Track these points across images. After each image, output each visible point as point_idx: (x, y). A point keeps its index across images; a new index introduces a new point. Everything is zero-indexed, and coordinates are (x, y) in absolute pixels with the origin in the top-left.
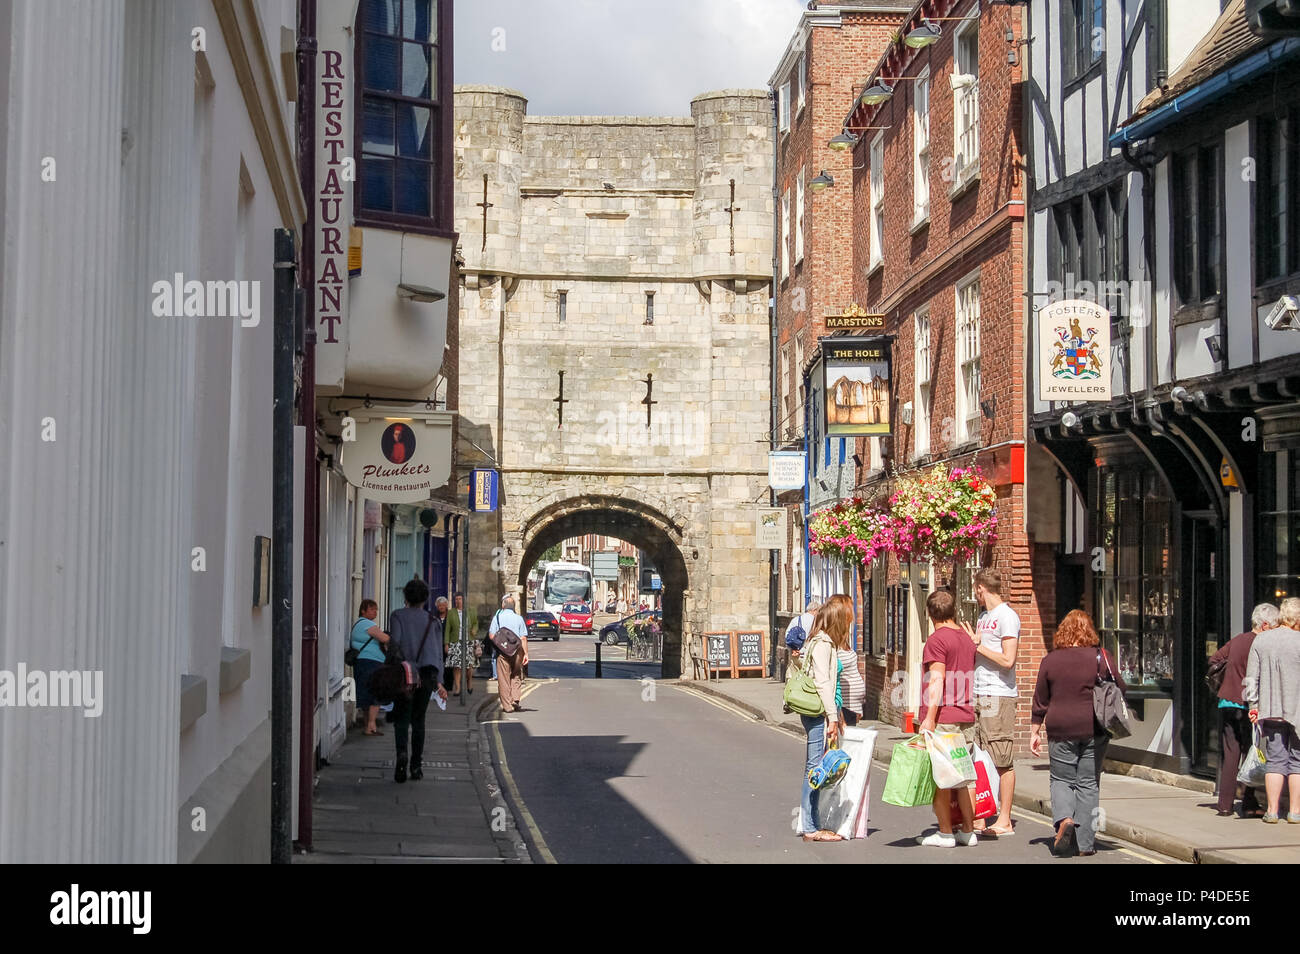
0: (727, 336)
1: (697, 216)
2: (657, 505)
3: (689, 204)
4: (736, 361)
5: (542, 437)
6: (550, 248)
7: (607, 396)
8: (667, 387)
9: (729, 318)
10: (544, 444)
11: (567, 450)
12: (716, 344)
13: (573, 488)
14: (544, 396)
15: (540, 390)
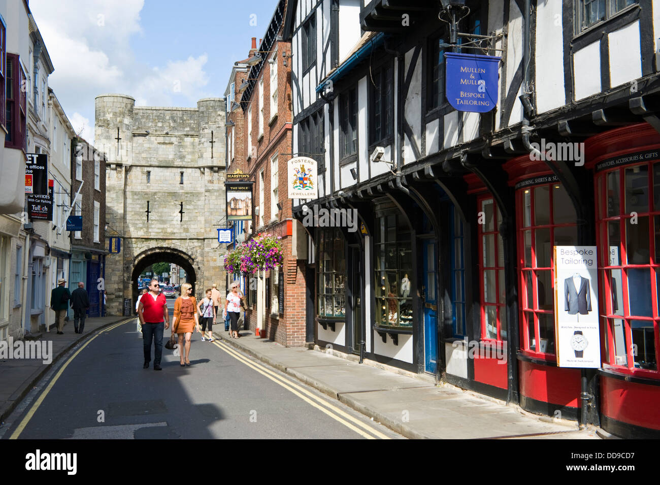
0: (210, 188)
1: (199, 144)
2: (184, 250)
3: (197, 140)
4: (214, 197)
5: (141, 225)
6: (144, 155)
7: (165, 210)
8: (188, 207)
9: (211, 182)
10: (141, 228)
11: (150, 230)
12: (207, 191)
13: (153, 244)
14: (141, 210)
15: (140, 208)
